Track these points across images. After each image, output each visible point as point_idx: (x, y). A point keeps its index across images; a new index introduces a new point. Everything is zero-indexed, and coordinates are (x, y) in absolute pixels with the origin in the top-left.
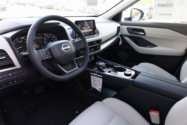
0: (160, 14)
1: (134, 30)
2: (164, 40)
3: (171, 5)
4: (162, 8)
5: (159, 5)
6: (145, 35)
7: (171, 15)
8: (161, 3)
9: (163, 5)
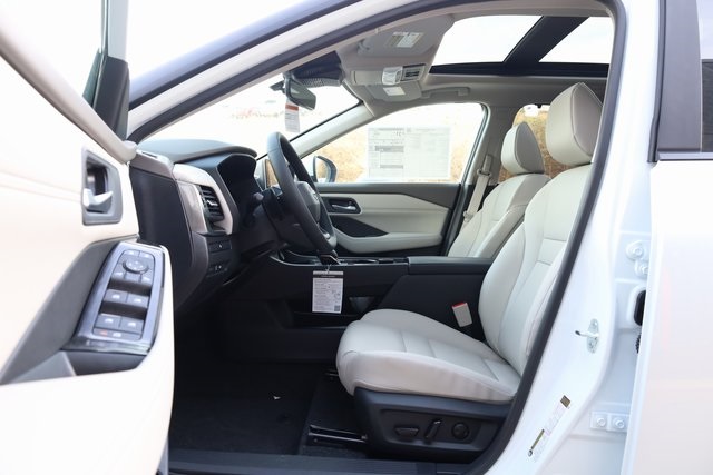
0: (382, 167)
1: (332, 201)
2: (401, 218)
3: (400, 149)
4: (384, 154)
5: (377, 148)
6: (358, 210)
7: (402, 167)
8: (381, 144)
9: (387, 149)
